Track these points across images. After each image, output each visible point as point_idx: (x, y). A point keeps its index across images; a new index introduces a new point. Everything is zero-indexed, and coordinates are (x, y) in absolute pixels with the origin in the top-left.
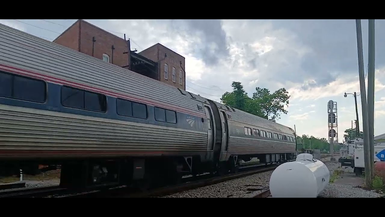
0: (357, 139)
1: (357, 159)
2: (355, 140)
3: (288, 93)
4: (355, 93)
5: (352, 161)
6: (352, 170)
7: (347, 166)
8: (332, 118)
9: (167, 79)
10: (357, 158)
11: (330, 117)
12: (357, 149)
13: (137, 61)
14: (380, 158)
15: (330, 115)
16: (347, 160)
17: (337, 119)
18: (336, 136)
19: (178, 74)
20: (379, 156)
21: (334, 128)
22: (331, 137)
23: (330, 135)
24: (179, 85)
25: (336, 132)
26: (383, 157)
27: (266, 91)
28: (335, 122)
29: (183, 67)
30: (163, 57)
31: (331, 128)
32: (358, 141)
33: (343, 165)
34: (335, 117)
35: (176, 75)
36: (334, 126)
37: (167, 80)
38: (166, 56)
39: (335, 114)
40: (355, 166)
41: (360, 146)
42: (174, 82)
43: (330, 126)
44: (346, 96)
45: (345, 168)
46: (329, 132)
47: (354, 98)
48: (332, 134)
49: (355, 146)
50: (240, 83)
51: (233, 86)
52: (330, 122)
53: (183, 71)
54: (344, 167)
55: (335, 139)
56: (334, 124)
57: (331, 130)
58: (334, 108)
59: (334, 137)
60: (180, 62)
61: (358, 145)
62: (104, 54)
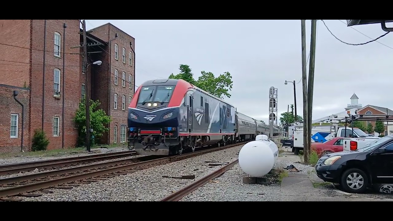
0: (296, 123)
1: (296, 141)
2: (295, 124)
3: (231, 78)
4: (294, 81)
5: (292, 142)
6: (291, 150)
7: (287, 146)
8: (273, 103)
9: (117, 59)
10: (296, 139)
11: (271, 102)
12: (296, 131)
13: (93, 42)
14: (314, 139)
15: (271, 101)
16: (287, 141)
17: (277, 104)
18: (275, 120)
19: (128, 55)
20: (314, 138)
21: (274, 113)
22: (271, 121)
23: (270, 119)
24: (129, 66)
25: (276, 116)
26: (317, 139)
27: (211, 75)
28: (276, 107)
29: (132, 48)
30: (114, 37)
31: (271, 112)
32: (297, 125)
33: (284, 145)
34: (275, 103)
35: (126, 56)
36: (274, 110)
37: (117, 61)
38: (116, 36)
39: (276, 99)
40: (294, 146)
41: (299, 129)
42: (123, 63)
43: (271, 110)
44: (286, 84)
45: (286, 148)
46: (270, 115)
47: (294, 85)
48: (273, 117)
49: (294, 129)
50: (188, 67)
51: (180, 69)
52: (271, 107)
53: (132, 52)
54: (284, 147)
55: (275, 122)
56: (274, 108)
57: (271, 114)
58: (274, 94)
59: (274, 120)
60: (130, 43)
61: (297, 128)
62: (56, 33)
